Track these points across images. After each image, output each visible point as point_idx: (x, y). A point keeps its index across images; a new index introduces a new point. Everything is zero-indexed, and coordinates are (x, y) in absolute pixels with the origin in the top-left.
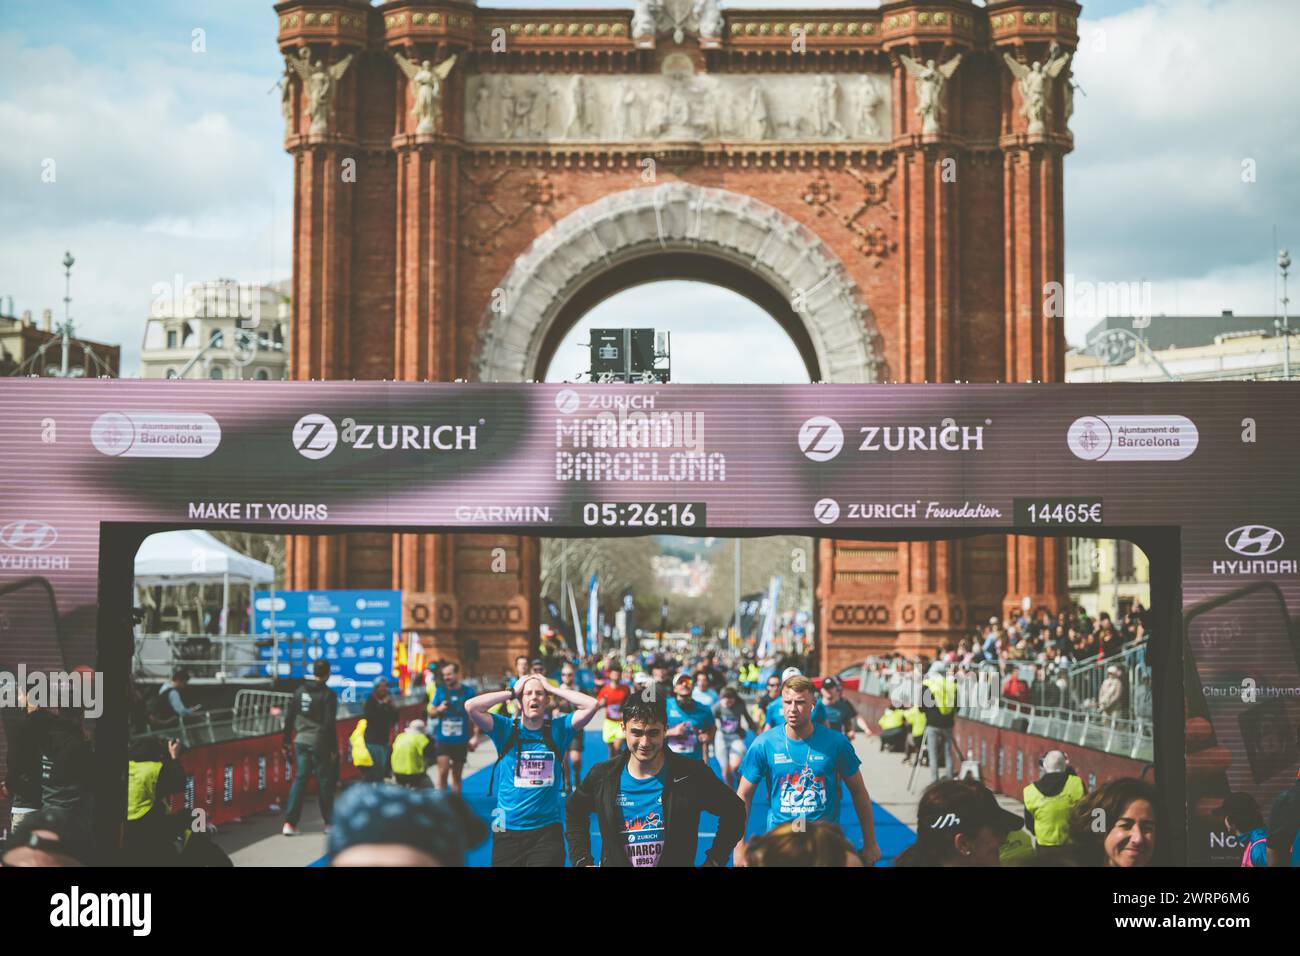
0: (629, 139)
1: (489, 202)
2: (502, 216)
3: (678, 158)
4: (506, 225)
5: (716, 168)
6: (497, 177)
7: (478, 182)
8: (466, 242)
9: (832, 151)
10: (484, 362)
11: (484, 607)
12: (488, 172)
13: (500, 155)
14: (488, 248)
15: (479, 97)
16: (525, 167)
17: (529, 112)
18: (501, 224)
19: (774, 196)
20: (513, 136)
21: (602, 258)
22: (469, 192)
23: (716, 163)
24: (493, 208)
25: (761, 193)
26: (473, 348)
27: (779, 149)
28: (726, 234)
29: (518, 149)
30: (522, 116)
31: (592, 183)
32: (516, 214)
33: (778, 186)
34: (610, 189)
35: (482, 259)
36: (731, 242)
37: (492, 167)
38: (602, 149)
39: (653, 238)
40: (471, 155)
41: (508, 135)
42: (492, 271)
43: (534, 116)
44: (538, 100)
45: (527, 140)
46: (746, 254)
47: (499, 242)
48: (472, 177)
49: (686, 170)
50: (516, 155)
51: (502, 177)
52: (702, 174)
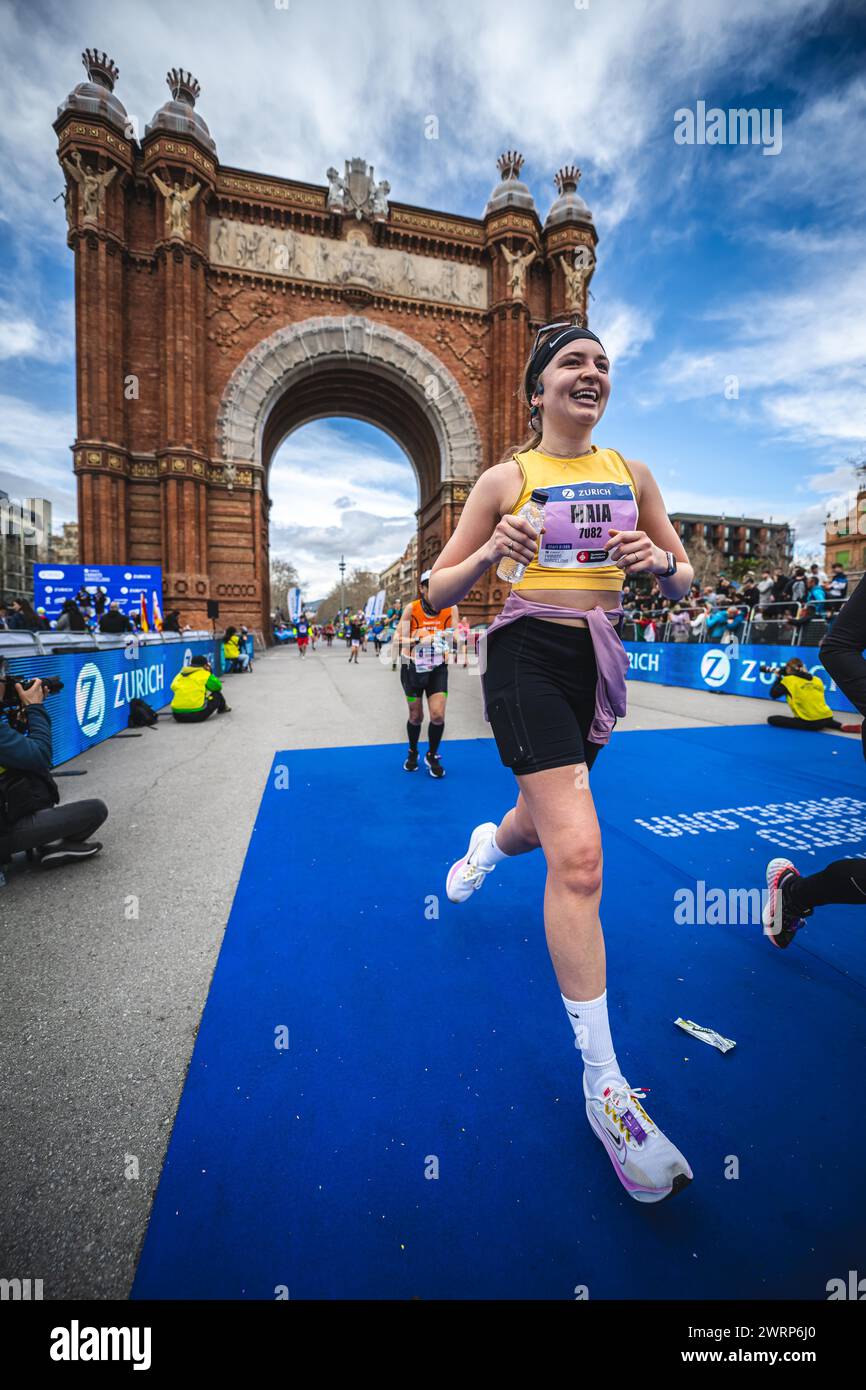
0: (324, 280)
1: (228, 310)
2: (237, 320)
3: (358, 297)
4: (241, 327)
5: (382, 310)
6: (234, 293)
7: (220, 294)
8: (212, 336)
9: (454, 309)
10: (226, 420)
11: (229, 586)
12: (228, 289)
13: (236, 277)
14: (230, 343)
15: (220, 234)
16: (253, 289)
17: (256, 250)
18: (237, 326)
19: (417, 335)
20: (244, 265)
21: (307, 359)
22: (214, 301)
23: (382, 307)
24: (232, 315)
25: (410, 331)
26: (219, 411)
27: (421, 303)
28: (389, 354)
29: (249, 274)
30: (251, 252)
31: (300, 308)
32: (248, 322)
33: (420, 328)
34: (313, 314)
35: (224, 349)
36: (392, 359)
37: (231, 286)
38: (308, 284)
39: (341, 351)
40: (214, 274)
41: (241, 263)
42: (231, 359)
43: (260, 253)
44: (263, 241)
45: (255, 269)
46: (400, 369)
47: (236, 338)
48: (215, 290)
49: (363, 308)
50: (247, 279)
51: (237, 294)
52: (373, 313)
